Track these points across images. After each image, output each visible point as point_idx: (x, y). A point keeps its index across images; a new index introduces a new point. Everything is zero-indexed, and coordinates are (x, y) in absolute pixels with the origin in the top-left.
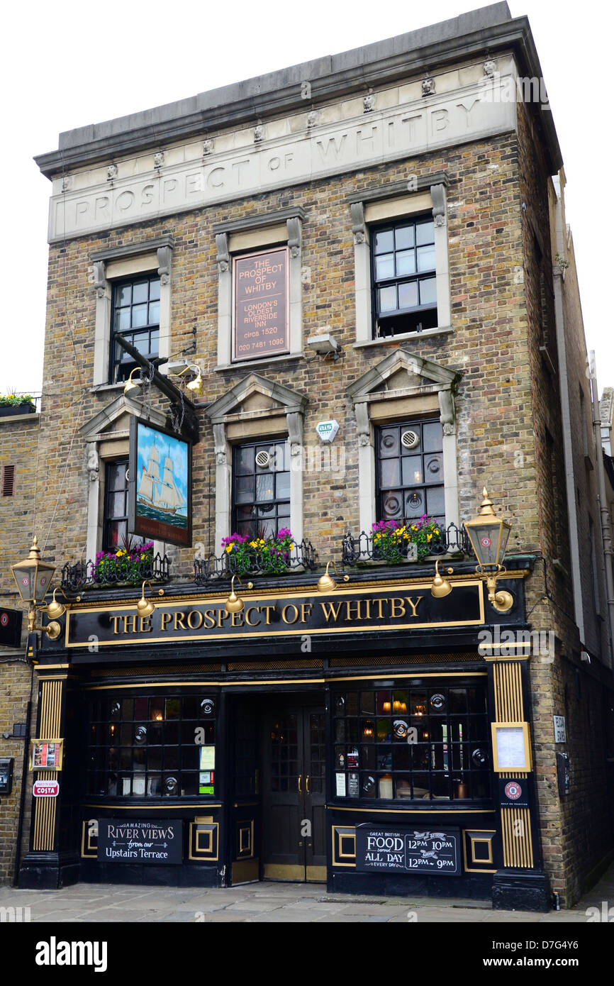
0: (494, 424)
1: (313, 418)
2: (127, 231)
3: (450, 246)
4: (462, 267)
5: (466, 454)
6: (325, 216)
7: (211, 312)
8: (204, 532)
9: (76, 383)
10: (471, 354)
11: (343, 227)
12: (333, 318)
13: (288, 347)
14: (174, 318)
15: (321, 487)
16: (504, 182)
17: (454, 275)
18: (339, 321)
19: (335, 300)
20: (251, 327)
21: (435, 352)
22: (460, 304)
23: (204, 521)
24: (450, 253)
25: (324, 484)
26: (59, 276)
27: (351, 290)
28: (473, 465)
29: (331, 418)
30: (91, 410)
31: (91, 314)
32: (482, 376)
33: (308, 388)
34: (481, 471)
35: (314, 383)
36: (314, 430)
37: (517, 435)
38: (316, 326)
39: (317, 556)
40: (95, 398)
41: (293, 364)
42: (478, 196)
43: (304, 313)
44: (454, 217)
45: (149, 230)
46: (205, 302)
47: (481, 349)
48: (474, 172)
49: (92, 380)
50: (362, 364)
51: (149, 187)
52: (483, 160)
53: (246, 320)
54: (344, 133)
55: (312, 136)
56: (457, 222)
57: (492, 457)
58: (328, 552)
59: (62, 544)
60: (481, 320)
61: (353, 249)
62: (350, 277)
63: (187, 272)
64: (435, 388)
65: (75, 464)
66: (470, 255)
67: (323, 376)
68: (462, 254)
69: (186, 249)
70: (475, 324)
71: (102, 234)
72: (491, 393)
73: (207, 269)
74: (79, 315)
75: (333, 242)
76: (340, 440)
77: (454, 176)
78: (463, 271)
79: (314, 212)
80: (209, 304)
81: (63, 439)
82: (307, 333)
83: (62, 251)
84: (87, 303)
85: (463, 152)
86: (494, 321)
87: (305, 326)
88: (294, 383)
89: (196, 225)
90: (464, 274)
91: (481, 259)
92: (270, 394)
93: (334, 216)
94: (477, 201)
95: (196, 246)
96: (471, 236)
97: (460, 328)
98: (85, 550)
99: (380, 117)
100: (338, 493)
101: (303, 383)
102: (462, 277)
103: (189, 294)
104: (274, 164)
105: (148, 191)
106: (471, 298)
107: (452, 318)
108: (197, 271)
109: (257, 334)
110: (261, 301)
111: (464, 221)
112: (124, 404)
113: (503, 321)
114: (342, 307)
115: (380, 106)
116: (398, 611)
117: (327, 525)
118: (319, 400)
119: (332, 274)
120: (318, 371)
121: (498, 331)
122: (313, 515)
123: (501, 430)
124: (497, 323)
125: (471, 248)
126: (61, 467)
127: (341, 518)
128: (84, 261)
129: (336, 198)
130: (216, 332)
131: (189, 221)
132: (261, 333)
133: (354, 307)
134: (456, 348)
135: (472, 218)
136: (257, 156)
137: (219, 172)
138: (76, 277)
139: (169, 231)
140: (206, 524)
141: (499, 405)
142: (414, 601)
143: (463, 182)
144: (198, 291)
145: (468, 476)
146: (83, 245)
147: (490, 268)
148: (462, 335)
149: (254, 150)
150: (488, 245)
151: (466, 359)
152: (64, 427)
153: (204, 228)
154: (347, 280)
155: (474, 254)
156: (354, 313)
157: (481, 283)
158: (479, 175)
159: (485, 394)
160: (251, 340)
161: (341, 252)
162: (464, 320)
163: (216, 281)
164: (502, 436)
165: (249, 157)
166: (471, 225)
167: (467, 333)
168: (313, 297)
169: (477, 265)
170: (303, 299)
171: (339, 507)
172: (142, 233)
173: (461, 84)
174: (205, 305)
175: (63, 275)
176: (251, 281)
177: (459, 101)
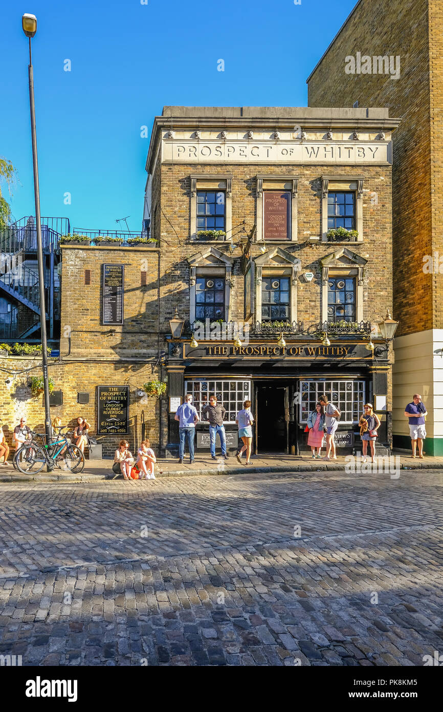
0: (378, 283)
1: (301, 271)
2: (206, 166)
3: (364, 208)
4: (368, 217)
5: (366, 294)
6: (309, 182)
7: (253, 215)
9: (180, 237)
10: (370, 254)
11: (317, 189)
12: (311, 229)
13: (290, 238)
14: (233, 214)
16: (386, 186)
17: (365, 220)
18: (314, 230)
19: (312, 221)
20: (272, 225)
21: (355, 251)
22: (366, 233)
24: (363, 210)
25: (306, 299)
26: (168, 181)
27: (320, 218)
28: (369, 298)
29: (310, 271)
31: (188, 204)
32: (374, 264)
33: (299, 257)
34: (371, 301)
35: (302, 255)
36: (302, 276)
37: (386, 289)
38: (304, 230)
40: (191, 246)
41: (293, 245)
42: (375, 189)
43: (298, 223)
44: (366, 195)
45: (219, 169)
46: (249, 210)
47: (374, 253)
48: (374, 178)
49: (189, 236)
50: (324, 251)
51: (218, 147)
52: (378, 174)
53: (269, 222)
54: (318, 146)
55: (303, 143)
56: (366, 198)
57: (377, 296)
58: (308, 327)
60: (375, 241)
62: (320, 212)
63: (240, 193)
64: (357, 266)
65: (181, 275)
66: (371, 213)
67: (307, 253)
68: (368, 212)
69: (239, 182)
70: (373, 242)
71: (192, 165)
72: (377, 271)
73: (250, 194)
74: (181, 203)
75: (312, 195)
76: (314, 281)
78: (368, 219)
79: (304, 179)
80: (252, 211)
82: (299, 233)
83: (169, 169)
85: (371, 168)
86: (380, 242)
87: (298, 230)
89: (244, 172)
90: (368, 221)
91: (375, 216)
94: (375, 191)
96: (372, 205)
97: (366, 243)
99: (335, 143)
103: (241, 204)
104: (284, 152)
105: (218, 149)
106: (371, 231)
107: (363, 238)
109: (275, 229)
110: (277, 214)
111: (369, 198)
112: (211, 251)
113: (383, 243)
114: (316, 225)
115: (335, 138)
116: (340, 352)
117: (307, 316)
118: (305, 263)
120: (304, 250)
121: (381, 247)
122: (301, 311)
123: (380, 286)
125: (372, 210)
126: (173, 276)
129: (314, 175)
130: (256, 225)
131: (241, 168)
132: (277, 229)
133: (322, 224)
134: (364, 251)
135: (373, 198)
136: (275, 146)
137: (256, 149)
139: (230, 172)
141: (380, 276)
142: (347, 349)
143: (369, 181)
144: (246, 204)
145: (367, 303)
146: (182, 168)
147: (379, 220)
148: (367, 246)
149: (274, 143)
150: (378, 210)
151: (368, 256)
153: (249, 174)
155: (373, 213)
156: (321, 228)
157: (375, 226)
158: (376, 180)
159: (375, 271)
160: (271, 231)
161: (315, 200)
162: (367, 240)
163: (255, 201)
164: (381, 289)
165: (271, 146)
166: (372, 200)
167: (369, 245)
168: (303, 217)
169: (374, 218)
170: (298, 217)
171: (312, 309)
172: (215, 169)
173: (370, 139)
174: (249, 211)
175: (171, 181)
176: (272, 204)
177: (369, 146)
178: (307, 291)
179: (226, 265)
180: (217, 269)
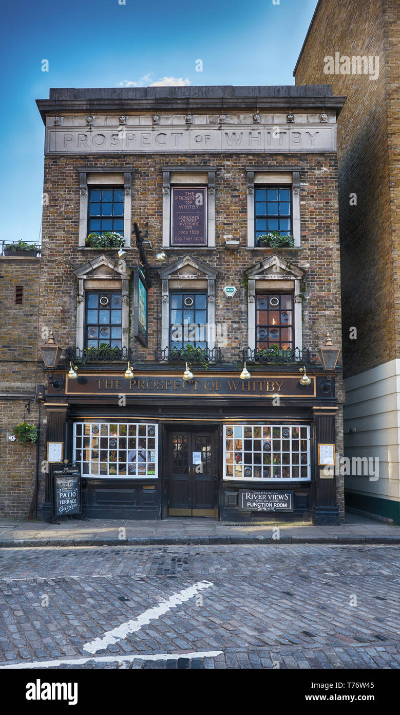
0: (321, 300)
1: (221, 284)
2: (101, 158)
3: (301, 205)
4: (307, 218)
5: (306, 313)
6: (229, 175)
7: (158, 215)
8: (153, 338)
9: (65, 243)
10: (311, 263)
11: (240, 183)
12: (233, 232)
13: (206, 243)
14: (133, 215)
15: (225, 321)
16: (330, 178)
17: (303, 221)
18: (237, 234)
19: (234, 222)
20: (183, 228)
21: (291, 259)
22: (305, 236)
23: (154, 331)
24: (301, 209)
25: (227, 319)
26: (53, 177)
27: (244, 218)
28: (310, 319)
29: (232, 285)
30: (77, 260)
31: (77, 203)
32: (316, 275)
33: (218, 267)
34: (314, 323)
35: (221, 265)
36: (222, 290)
37: (333, 307)
38: (223, 234)
39: (223, 356)
40: (80, 253)
41: (210, 253)
42: (316, 182)
43: (216, 227)
44: (304, 190)
45: (116, 160)
46: (154, 209)
47: (316, 262)
48: (315, 169)
49: (78, 243)
50: (250, 259)
51: (116, 135)
52: (319, 165)
53: (180, 224)
54: (242, 131)
55: (222, 128)
56: (305, 193)
57: (320, 316)
58: (229, 355)
59: (59, 336)
60: (317, 246)
61: (246, 196)
62: (244, 211)
63: (142, 190)
64: (293, 278)
65: (66, 290)
66: (311, 212)
67: (228, 262)
68: (307, 211)
69: (141, 176)
70: (313, 248)
71: (83, 157)
72: (321, 284)
73: (155, 190)
74: (68, 202)
75: (235, 190)
76: (237, 297)
77: (304, 169)
78: (307, 220)
79: (223, 171)
80: (156, 210)
81: (57, 275)
82: (217, 237)
83: (54, 162)
84: (73, 196)
85: (309, 157)
86: (323, 248)
87: (217, 233)
88: (210, 263)
89: (148, 164)
90: (308, 221)
91: (317, 215)
92: (197, 267)
93: (235, 175)
94: (316, 185)
95: (148, 176)
96: (312, 202)
97: (305, 249)
98: (75, 340)
99: (263, 128)
100: (235, 325)
101: (215, 263)
102: (307, 223)
103: (143, 202)
104: (198, 139)
105: (114, 137)
106: (311, 234)
107: (301, 243)
108: (149, 191)
109: (187, 233)
110: (190, 215)
111: (308, 193)
112: (103, 260)
113: (328, 249)
114: (239, 227)
115: (263, 122)
116: (271, 388)
117: (229, 341)
118: (225, 274)
119: (233, 208)
120: (224, 258)
121: (325, 253)
123: (325, 303)
124: (324, 249)
125: (312, 209)
126: (57, 291)
127: (237, 338)
128: (70, 170)
129: (236, 166)
130: (161, 227)
131: (143, 160)
132: (189, 232)
133: (246, 227)
134: (303, 259)
135: (313, 193)
136: (187, 132)
137: (163, 135)
138: (65, 179)
139: (130, 164)
140: (155, 333)
141: (324, 291)
142: (280, 384)
143: (309, 173)
144: (150, 202)
145: (307, 325)
146: (70, 161)
147: (322, 221)
148: (306, 253)
149: (186, 128)
150: (321, 209)
151: (308, 265)
152: (58, 268)
153: (153, 167)
154: (242, 212)
155: (314, 212)
156: (246, 231)
157: (317, 227)
158: (317, 172)
159: (317, 284)
160: (182, 235)
161: (239, 196)
162: (308, 245)
163: (161, 198)
164: (326, 307)
165: (182, 131)
166: (312, 196)
167: (309, 252)
168: (222, 218)
169: (315, 218)
170: (216, 218)
171: (236, 332)
172: (111, 161)
173: (308, 122)
174: (154, 211)
175: (55, 176)
176: (183, 203)
177: (307, 131)
178: (228, 309)
179: (122, 277)
180: (111, 282)
